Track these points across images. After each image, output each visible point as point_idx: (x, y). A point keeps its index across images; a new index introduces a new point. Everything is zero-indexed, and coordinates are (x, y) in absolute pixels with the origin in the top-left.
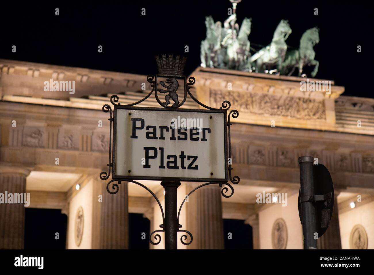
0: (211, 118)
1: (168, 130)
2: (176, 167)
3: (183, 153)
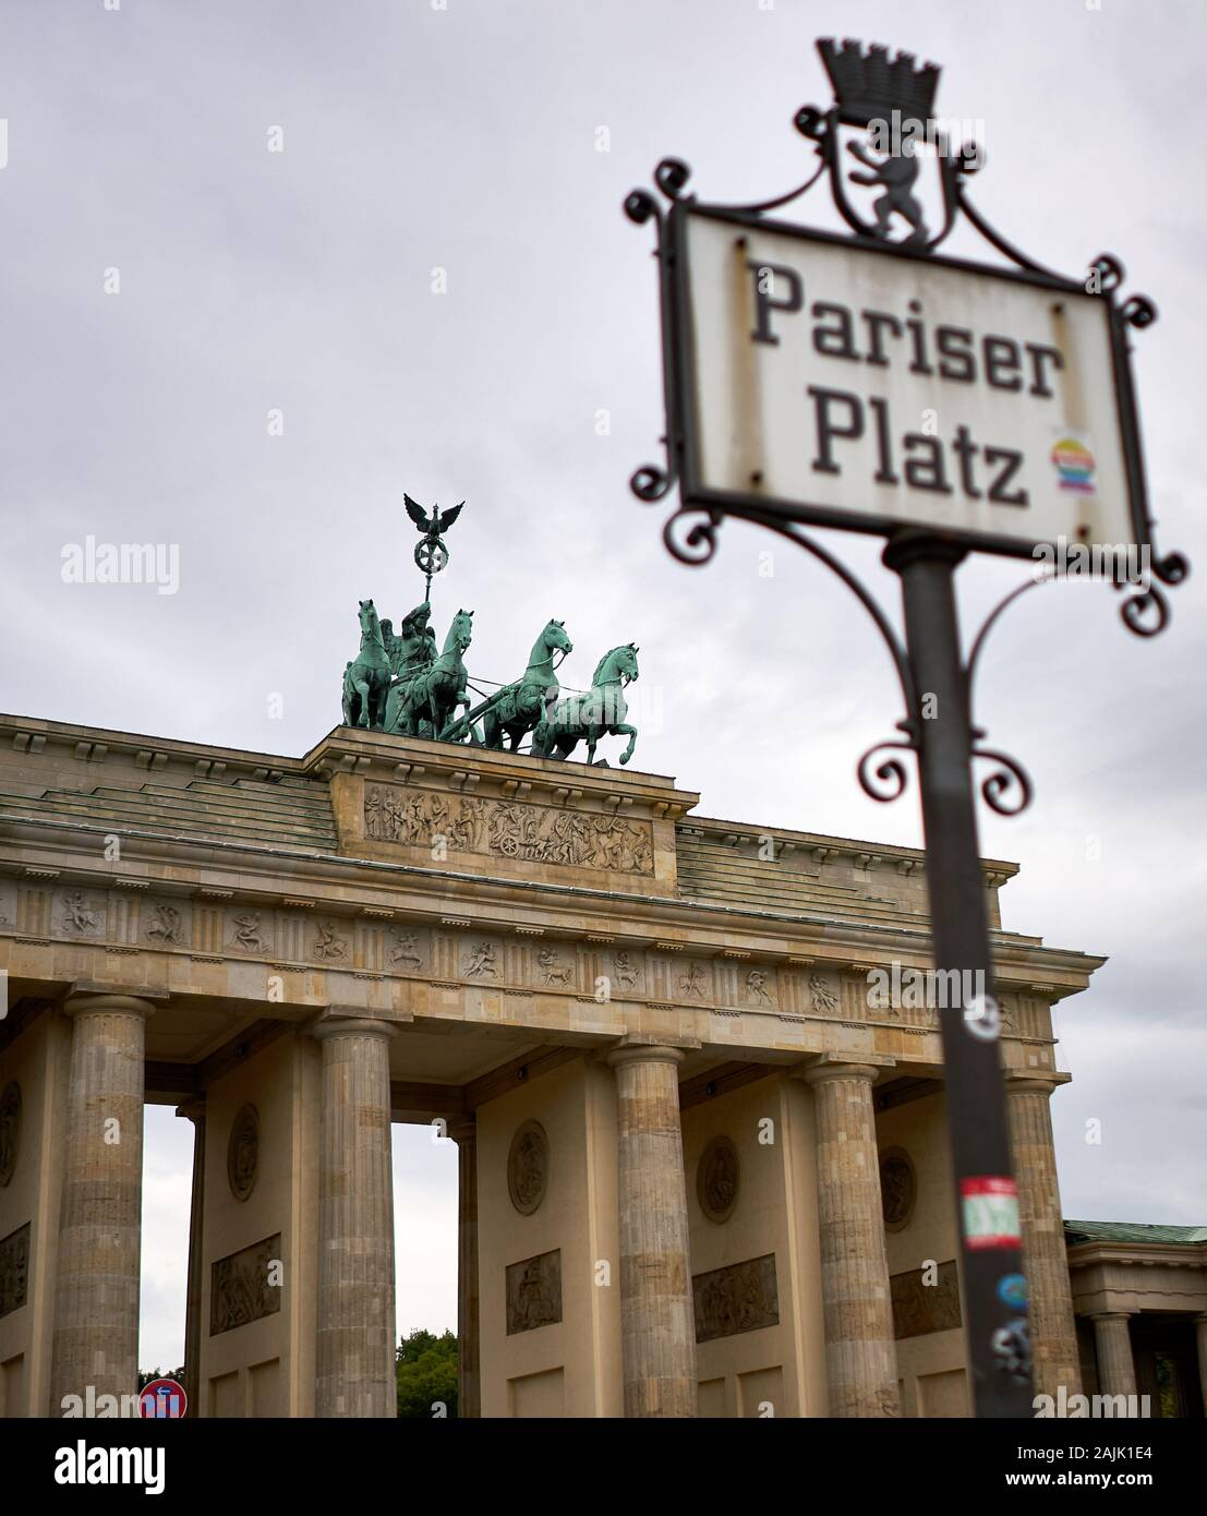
0: (1058, 310)
1: (896, 332)
2: (939, 486)
3: (963, 433)
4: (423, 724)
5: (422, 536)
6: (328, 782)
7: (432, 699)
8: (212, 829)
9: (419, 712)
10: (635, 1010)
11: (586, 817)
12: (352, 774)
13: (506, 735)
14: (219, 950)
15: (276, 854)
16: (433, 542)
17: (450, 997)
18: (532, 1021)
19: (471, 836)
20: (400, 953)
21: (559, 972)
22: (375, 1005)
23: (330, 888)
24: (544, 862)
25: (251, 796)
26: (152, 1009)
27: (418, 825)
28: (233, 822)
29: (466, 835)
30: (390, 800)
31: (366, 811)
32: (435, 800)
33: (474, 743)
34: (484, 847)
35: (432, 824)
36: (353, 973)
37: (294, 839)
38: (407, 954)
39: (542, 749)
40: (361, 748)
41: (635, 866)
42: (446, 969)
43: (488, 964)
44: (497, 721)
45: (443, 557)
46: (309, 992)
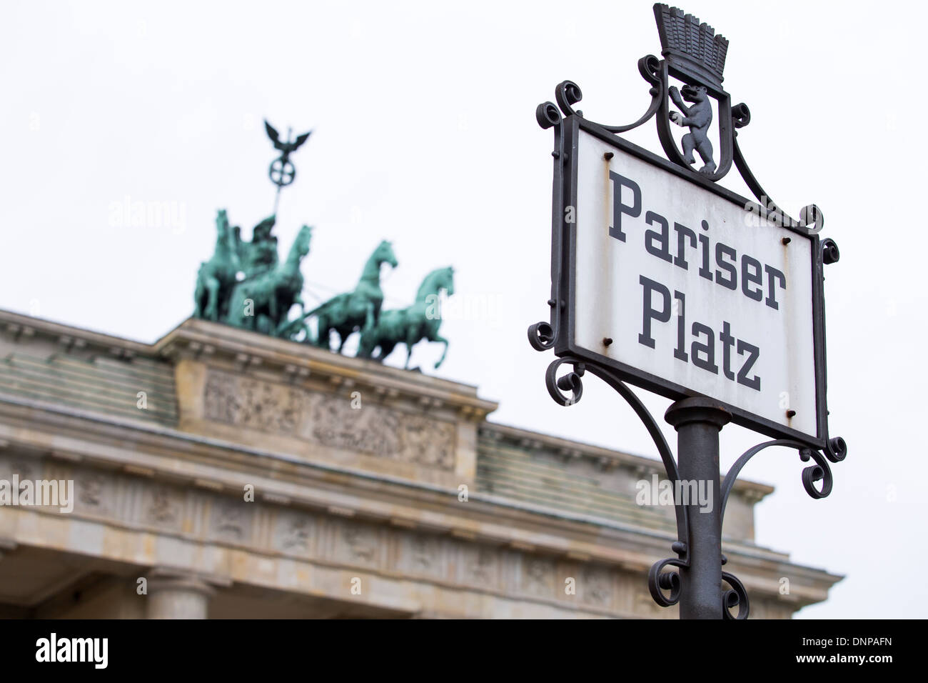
4: (263, 321)
5: (278, 154)
6: (173, 365)
8: (67, 399)
10: (428, 590)
11: (399, 414)
12: (196, 360)
16: (284, 160)
17: (265, 565)
19: (296, 423)
20: (224, 523)
21: (364, 550)
22: (199, 567)
23: (167, 459)
24: (360, 452)
25: (107, 372)
27: (251, 410)
28: (88, 394)
29: (292, 422)
30: (227, 386)
31: (206, 393)
32: (268, 389)
33: (307, 342)
34: (307, 433)
35: (264, 410)
36: (181, 537)
37: (140, 413)
38: (231, 524)
39: (364, 352)
40: (206, 338)
41: (440, 462)
42: (264, 540)
43: (302, 539)
45: (293, 175)
46: (141, 551)
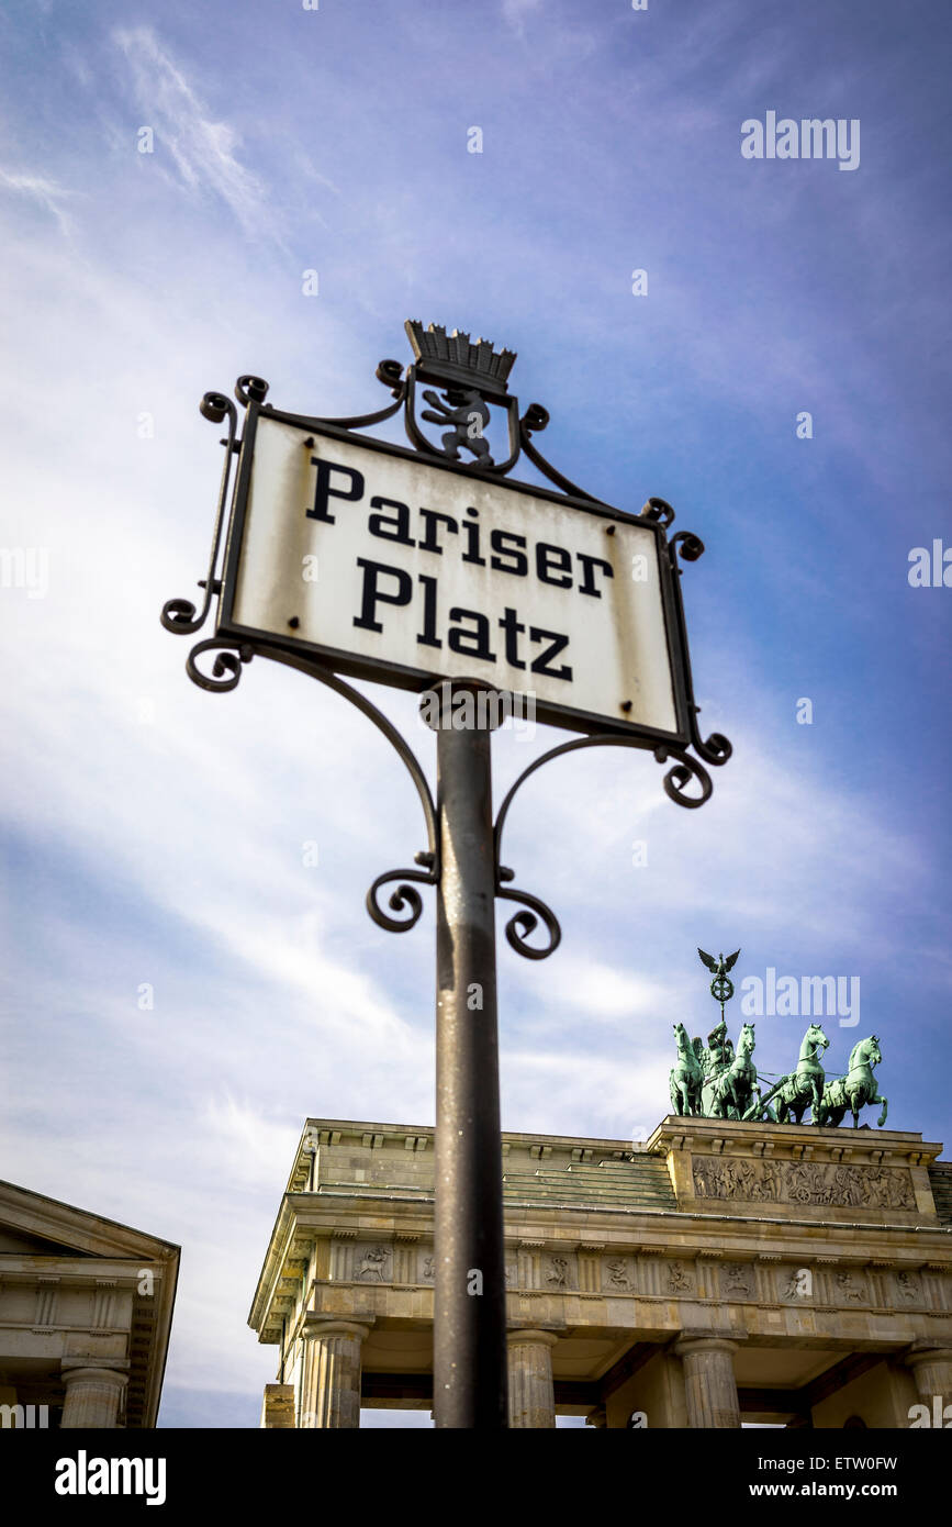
4: (730, 1110)
5: (715, 976)
6: (665, 1158)
7: (733, 1090)
8: (586, 1199)
9: (725, 1102)
10: (919, 1319)
11: (858, 1168)
12: (681, 1150)
13: (792, 1113)
14: (599, 1289)
15: (633, 1214)
16: (722, 980)
17: (774, 1317)
18: (841, 1334)
19: (773, 1190)
20: (732, 1284)
21: (855, 1292)
22: (718, 1326)
23: (674, 1237)
24: (831, 1206)
25: (612, 1172)
26: (554, 1338)
27: (734, 1185)
28: (601, 1192)
29: (770, 1189)
30: (711, 1167)
31: (694, 1177)
32: (744, 1165)
33: (770, 1120)
34: (785, 1197)
35: (744, 1183)
36: (698, 1302)
37: (645, 1201)
38: (738, 1285)
40: (685, 1130)
41: (902, 1204)
42: (768, 1295)
44: (783, 1102)
45: (731, 989)
46: (668, 1319)
